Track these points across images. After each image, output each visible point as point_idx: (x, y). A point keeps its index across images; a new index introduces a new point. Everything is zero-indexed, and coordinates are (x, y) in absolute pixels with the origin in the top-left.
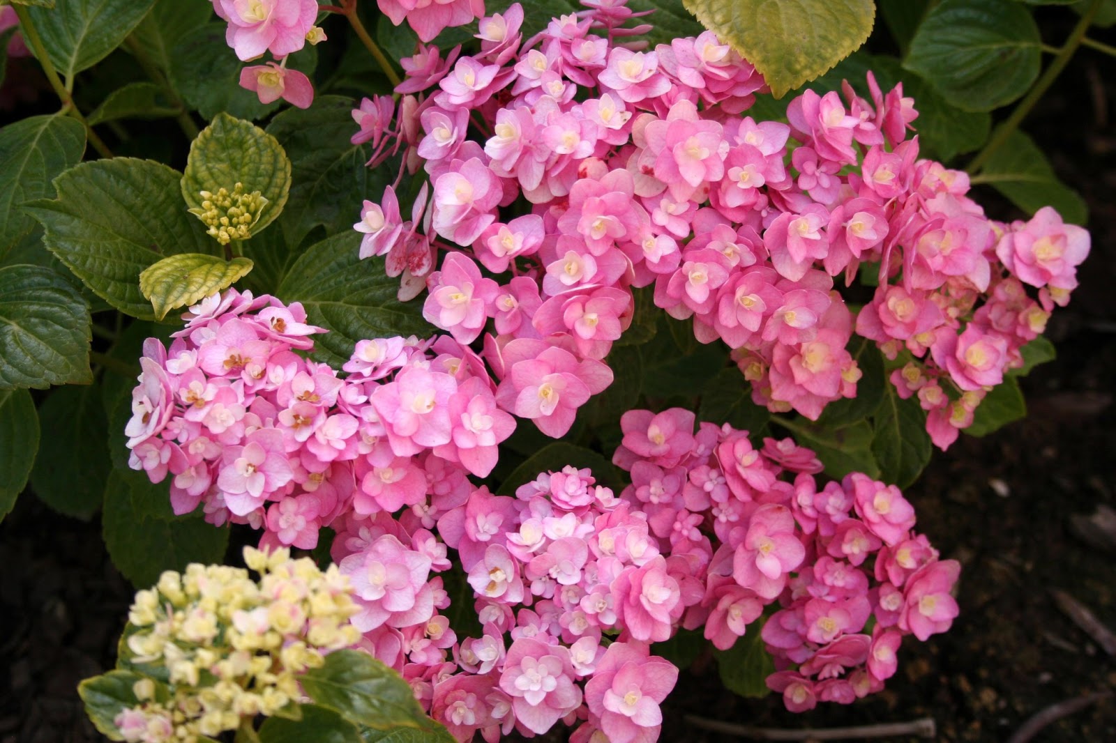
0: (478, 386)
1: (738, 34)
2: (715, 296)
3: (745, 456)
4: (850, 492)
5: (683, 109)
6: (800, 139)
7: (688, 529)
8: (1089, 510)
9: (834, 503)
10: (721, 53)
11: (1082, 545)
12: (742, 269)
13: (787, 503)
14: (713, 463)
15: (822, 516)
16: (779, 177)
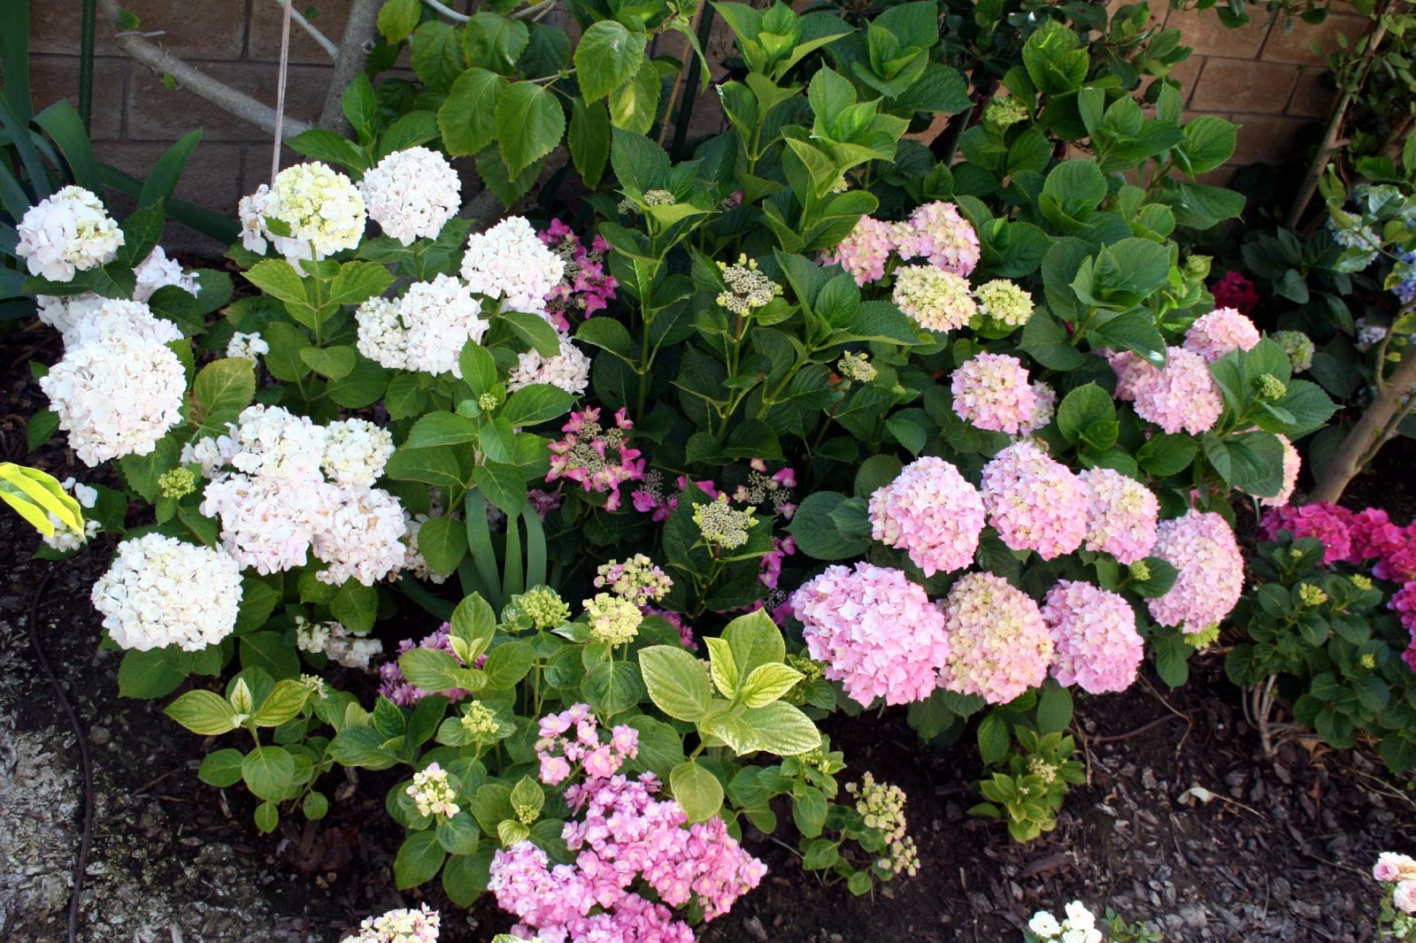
0: (589, 889)
1: (684, 805)
2: (659, 879)
3: (652, 913)
4: (678, 928)
5: (664, 826)
6: (692, 837)
7: (631, 932)
8: (751, 918)
9: (673, 931)
10: (678, 810)
11: (745, 930)
12: (668, 873)
13: (659, 928)
14: (642, 914)
15: (668, 933)
16: (684, 848)
